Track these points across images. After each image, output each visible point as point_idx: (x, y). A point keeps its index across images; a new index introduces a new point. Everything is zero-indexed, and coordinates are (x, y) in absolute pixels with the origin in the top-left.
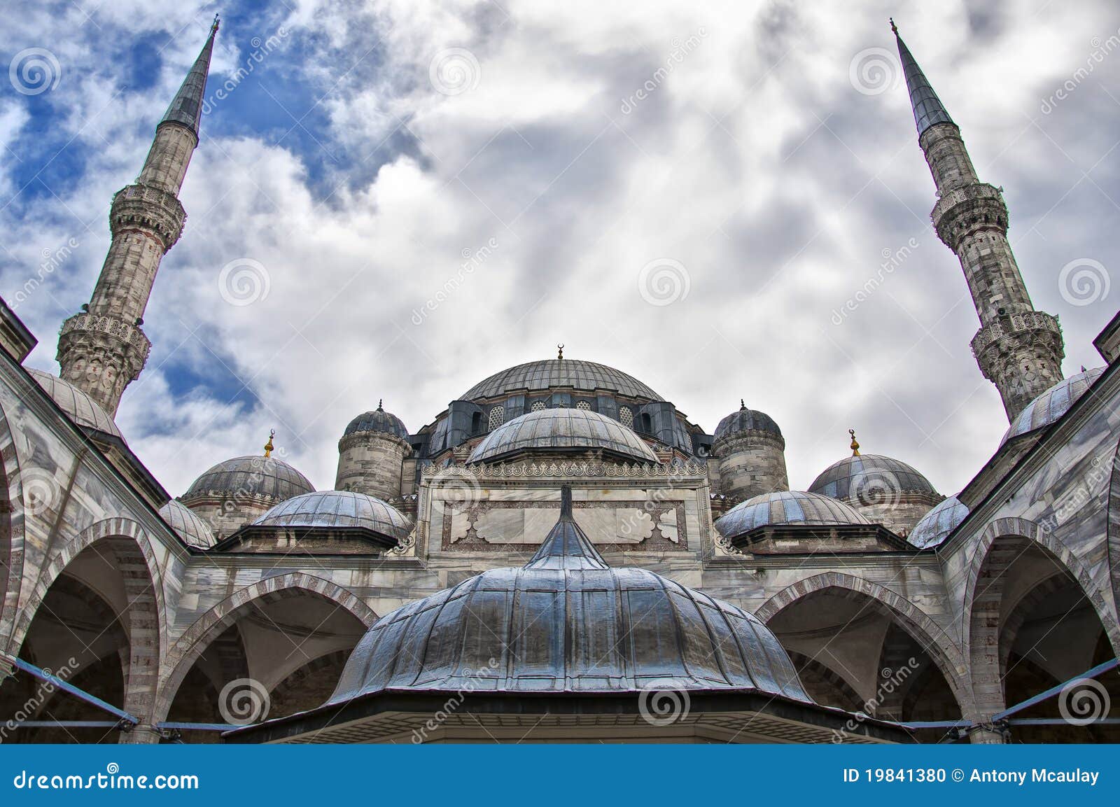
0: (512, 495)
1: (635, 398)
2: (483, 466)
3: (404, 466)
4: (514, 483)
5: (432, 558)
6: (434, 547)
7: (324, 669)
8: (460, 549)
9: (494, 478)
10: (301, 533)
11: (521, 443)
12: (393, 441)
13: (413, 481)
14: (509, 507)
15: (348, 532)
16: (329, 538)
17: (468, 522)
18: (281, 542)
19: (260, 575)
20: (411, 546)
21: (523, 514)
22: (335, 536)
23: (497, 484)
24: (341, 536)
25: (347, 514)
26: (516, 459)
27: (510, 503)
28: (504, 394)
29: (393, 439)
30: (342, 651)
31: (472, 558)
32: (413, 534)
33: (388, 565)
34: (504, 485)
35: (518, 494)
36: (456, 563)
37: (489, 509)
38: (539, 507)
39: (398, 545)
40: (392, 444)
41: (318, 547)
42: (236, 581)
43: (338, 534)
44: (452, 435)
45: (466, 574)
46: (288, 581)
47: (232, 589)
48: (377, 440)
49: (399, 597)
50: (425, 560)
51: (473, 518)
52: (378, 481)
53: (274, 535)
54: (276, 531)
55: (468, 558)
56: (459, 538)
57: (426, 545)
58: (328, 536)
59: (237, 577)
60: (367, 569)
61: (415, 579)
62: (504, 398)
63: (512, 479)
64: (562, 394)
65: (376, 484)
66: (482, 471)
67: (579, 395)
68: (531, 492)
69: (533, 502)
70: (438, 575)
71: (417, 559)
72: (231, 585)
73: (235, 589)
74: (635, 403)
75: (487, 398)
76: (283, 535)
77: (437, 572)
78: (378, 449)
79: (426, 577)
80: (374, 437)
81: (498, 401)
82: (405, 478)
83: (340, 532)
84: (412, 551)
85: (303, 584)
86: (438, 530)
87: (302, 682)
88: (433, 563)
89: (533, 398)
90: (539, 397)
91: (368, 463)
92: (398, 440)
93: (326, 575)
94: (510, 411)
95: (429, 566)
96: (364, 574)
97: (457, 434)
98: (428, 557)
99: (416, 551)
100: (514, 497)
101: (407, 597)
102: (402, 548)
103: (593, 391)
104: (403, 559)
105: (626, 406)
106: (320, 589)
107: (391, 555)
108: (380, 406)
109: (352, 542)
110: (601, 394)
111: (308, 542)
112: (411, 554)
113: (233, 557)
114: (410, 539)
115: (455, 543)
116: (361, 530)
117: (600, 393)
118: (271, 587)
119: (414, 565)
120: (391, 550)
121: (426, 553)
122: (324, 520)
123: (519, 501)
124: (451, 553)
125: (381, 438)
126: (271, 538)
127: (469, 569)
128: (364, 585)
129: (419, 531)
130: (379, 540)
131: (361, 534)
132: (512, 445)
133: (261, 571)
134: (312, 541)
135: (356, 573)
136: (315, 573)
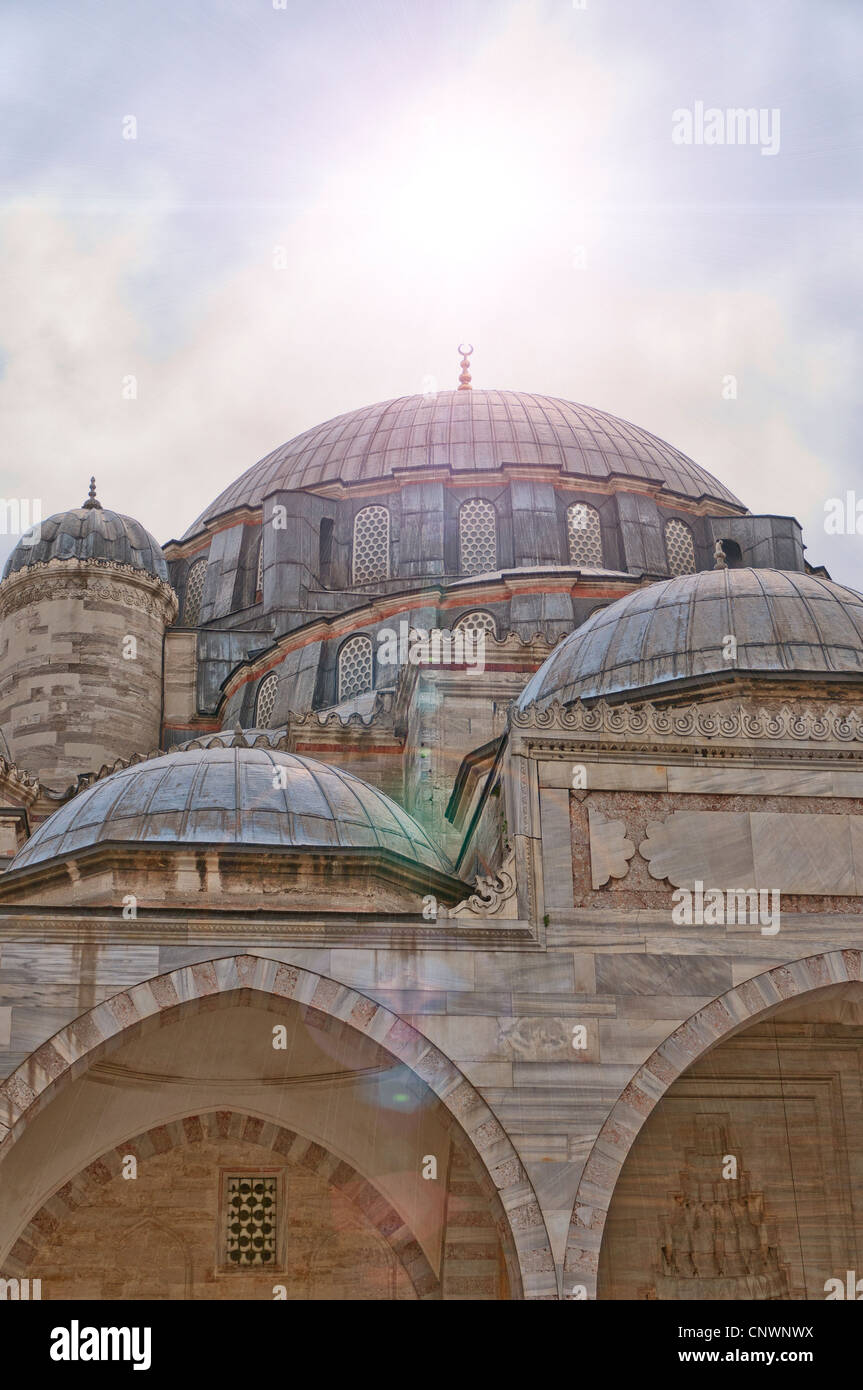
0: (718, 780)
1: (699, 500)
2: (649, 710)
3: (167, 650)
4: (723, 754)
5: (557, 922)
6: (557, 897)
7: (156, 1159)
8: (613, 905)
9: (679, 741)
10: (235, 861)
12: (145, 588)
13: (191, 685)
14: (714, 809)
15: (348, 858)
16: (302, 870)
17: (628, 841)
18: (186, 881)
19: (156, 961)
20: (507, 894)
21: (747, 825)
22: (316, 867)
23: (684, 755)
24: (329, 867)
25: (313, 812)
26: (712, 695)
27: (717, 799)
28: (392, 477)
29: (143, 581)
30: (196, 1118)
31: (645, 925)
32: (509, 867)
33: (454, 938)
34: (699, 757)
35: (731, 778)
36: (609, 936)
37: (673, 810)
38: (780, 811)
39: (479, 894)
40: (141, 593)
41: (278, 894)
42: (99, 974)
43: (323, 862)
44: (280, 576)
45: (635, 961)
46: (225, 978)
47: (92, 996)
48: (107, 583)
49: (491, 1013)
50: (541, 928)
51: (637, 834)
52: (115, 686)
53: (165, 862)
54: (172, 854)
55: (637, 925)
56: (611, 878)
57: (540, 892)
58: (300, 866)
59: (100, 964)
60: (409, 947)
61: (523, 971)
62: (391, 486)
63: (716, 743)
64: (534, 484)
65: (111, 693)
66: (650, 722)
67: (571, 487)
68: (757, 774)
69: (766, 797)
70: (573, 963)
71: (525, 925)
72: (88, 986)
73: (100, 995)
74: (698, 513)
75: (345, 484)
76: (189, 863)
77: (571, 955)
78: (111, 606)
79: (549, 966)
80: (99, 576)
81: (375, 493)
82: (171, 679)
83: (327, 857)
84: (512, 907)
85: (263, 980)
86: (562, 859)
88: (558, 936)
89: (465, 489)
90: (476, 488)
91: (87, 639)
92: (154, 585)
93: (316, 961)
94: (409, 519)
95: (551, 941)
96: (405, 958)
98: (546, 921)
99: (521, 906)
100: (722, 786)
101: (509, 1013)
102: (488, 899)
103: (605, 480)
104: (493, 926)
105: (677, 520)
106: (306, 993)
107: (464, 915)
108: (92, 494)
109: (354, 882)
110: (625, 489)
111: (250, 882)
112: (509, 915)
113: (88, 918)
114: (504, 878)
115: (604, 888)
116: (379, 854)
117: (624, 486)
118: (186, 987)
119: (521, 935)
120: (463, 903)
121: (541, 914)
122: (265, 826)
123: (734, 796)
124: (597, 912)
125: (116, 578)
126: (159, 870)
127: (640, 950)
128: (408, 985)
129: (523, 861)
130: (411, 877)
131: (377, 863)
132: (681, 659)
133: (156, 950)
134: (261, 879)
135: (383, 956)
136: (287, 956)
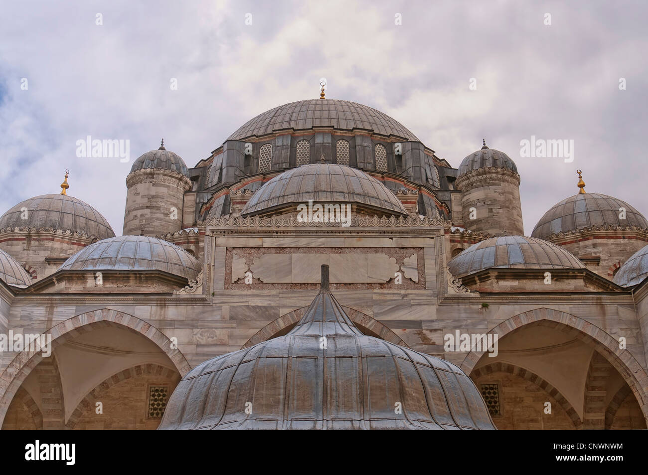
0: (282, 242)
1: (389, 136)
2: (257, 218)
3: (185, 199)
4: (284, 233)
5: (217, 295)
6: (218, 286)
7: (125, 381)
8: (239, 288)
9: (267, 229)
10: (108, 276)
11: (289, 197)
12: (176, 178)
13: (193, 212)
14: (280, 253)
15: (146, 274)
16: (131, 279)
17: (246, 265)
18: (90, 283)
19: (74, 311)
20: (199, 285)
21: (291, 258)
22: (136, 277)
23: (269, 233)
24: (140, 277)
25: (144, 258)
26: (285, 211)
27: (281, 249)
28: (272, 133)
29: (175, 175)
30: (140, 366)
31: (249, 295)
32: (200, 276)
33: (179, 301)
34: (275, 234)
35: (286, 241)
36: (236, 299)
37: (264, 253)
38: (304, 253)
39: (189, 285)
40: (174, 179)
41: (123, 287)
42: (54, 316)
43: (138, 275)
44: (227, 171)
45: (244, 308)
46: (98, 317)
47: (51, 324)
48: (161, 177)
49: (191, 328)
50: (211, 297)
51: (249, 263)
52: (163, 213)
53: (84, 277)
54: (85, 274)
55: (247, 295)
56: (239, 278)
57: (212, 284)
58: (130, 277)
59: (55, 313)
60: (163, 305)
61: (203, 312)
62: (272, 137)
63: (282, 229)
64: (324, 133)
65: (162, 216)
66: (257, 222)
67: (338, 134)
68: (297, 239)
69: (299, 248)
70: (222, 309)
71: (204, 296)
72: (50, 320)
73: (54, 323)
74: (389, 141)
75: (257, 137)
76: (92, 277)
77: (221, 307)
78: (163, 185)
79: (213, 311)
80: (158, 174)
81: (268, 139)
82: (186, 210)
83: (139, 274)
84: (200, 290)
85: (111, 318)
86: (221, 273)
87: (107, 392)
88: (217, 300)
89: (298, 136)
90: (303, 136)
91: (153, 197)
92: (179, 176)
93: (129, 310)
94: (278, 148)
95: (214, 302)
96: (161, 309)
97: (231, 170)
98: (213, 295)
99: (203, 289)
100: (283, 244)
101: (197, 328)
102: (192, 287)
103: (352, 130)
104: (193, 297)
105: (380, 144)
106: (125, 322)
107: (183, 293)
108: (162, 145)
109: (149, 282)
110: (359, 134)
111: (113, 283)
112: (199, 293)
113: (51, 297)
114: (198, 280)
115: (235, 282)
116: (157, 272)
117: (358, 132)
118: (84, 321)
119: (203, 300)
120: (183, 289)
121: (211, 292)
122: (124, 263)
123: (287, 248)
124: (232, 291)
125: (164, 175)
126: (81, 280)
127: (247, 304)
128: (162, 318)
129: (206, 273)
130: (173, 280)
131: (157, 275)
132: (280, 199)
133: (74, 308)
134: (116, 282)
135: (154, 308)
136: (120, 309)
